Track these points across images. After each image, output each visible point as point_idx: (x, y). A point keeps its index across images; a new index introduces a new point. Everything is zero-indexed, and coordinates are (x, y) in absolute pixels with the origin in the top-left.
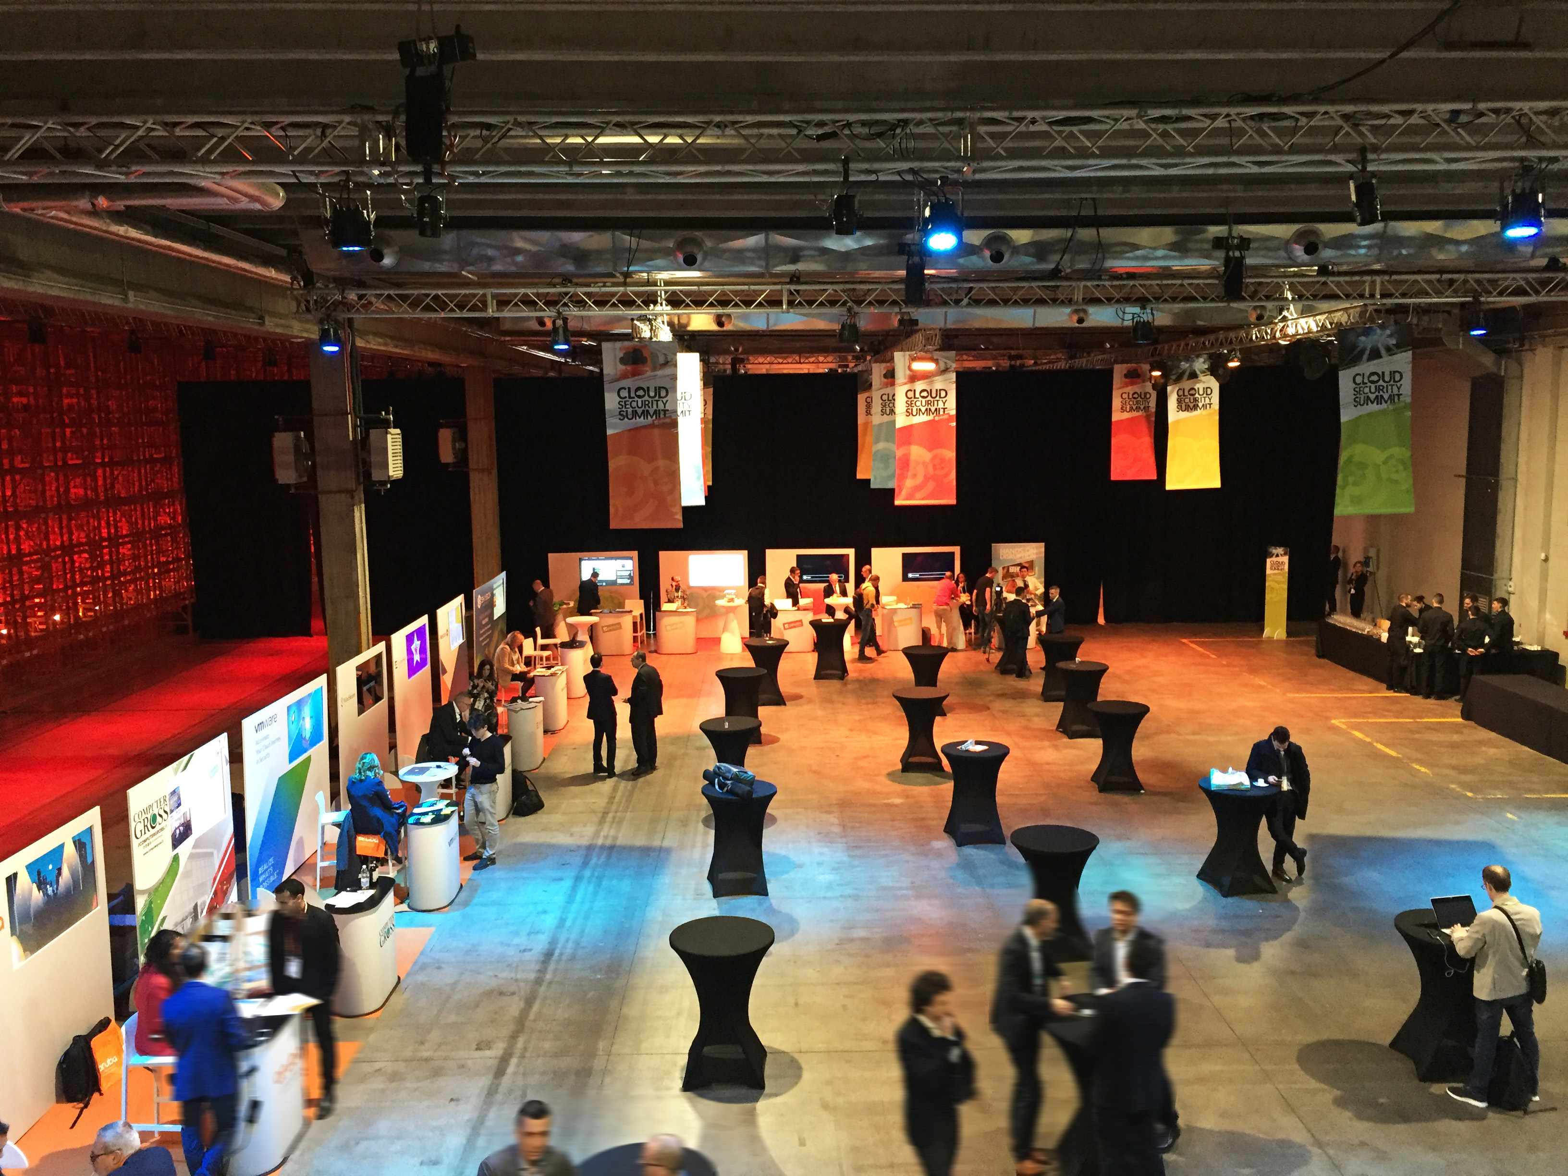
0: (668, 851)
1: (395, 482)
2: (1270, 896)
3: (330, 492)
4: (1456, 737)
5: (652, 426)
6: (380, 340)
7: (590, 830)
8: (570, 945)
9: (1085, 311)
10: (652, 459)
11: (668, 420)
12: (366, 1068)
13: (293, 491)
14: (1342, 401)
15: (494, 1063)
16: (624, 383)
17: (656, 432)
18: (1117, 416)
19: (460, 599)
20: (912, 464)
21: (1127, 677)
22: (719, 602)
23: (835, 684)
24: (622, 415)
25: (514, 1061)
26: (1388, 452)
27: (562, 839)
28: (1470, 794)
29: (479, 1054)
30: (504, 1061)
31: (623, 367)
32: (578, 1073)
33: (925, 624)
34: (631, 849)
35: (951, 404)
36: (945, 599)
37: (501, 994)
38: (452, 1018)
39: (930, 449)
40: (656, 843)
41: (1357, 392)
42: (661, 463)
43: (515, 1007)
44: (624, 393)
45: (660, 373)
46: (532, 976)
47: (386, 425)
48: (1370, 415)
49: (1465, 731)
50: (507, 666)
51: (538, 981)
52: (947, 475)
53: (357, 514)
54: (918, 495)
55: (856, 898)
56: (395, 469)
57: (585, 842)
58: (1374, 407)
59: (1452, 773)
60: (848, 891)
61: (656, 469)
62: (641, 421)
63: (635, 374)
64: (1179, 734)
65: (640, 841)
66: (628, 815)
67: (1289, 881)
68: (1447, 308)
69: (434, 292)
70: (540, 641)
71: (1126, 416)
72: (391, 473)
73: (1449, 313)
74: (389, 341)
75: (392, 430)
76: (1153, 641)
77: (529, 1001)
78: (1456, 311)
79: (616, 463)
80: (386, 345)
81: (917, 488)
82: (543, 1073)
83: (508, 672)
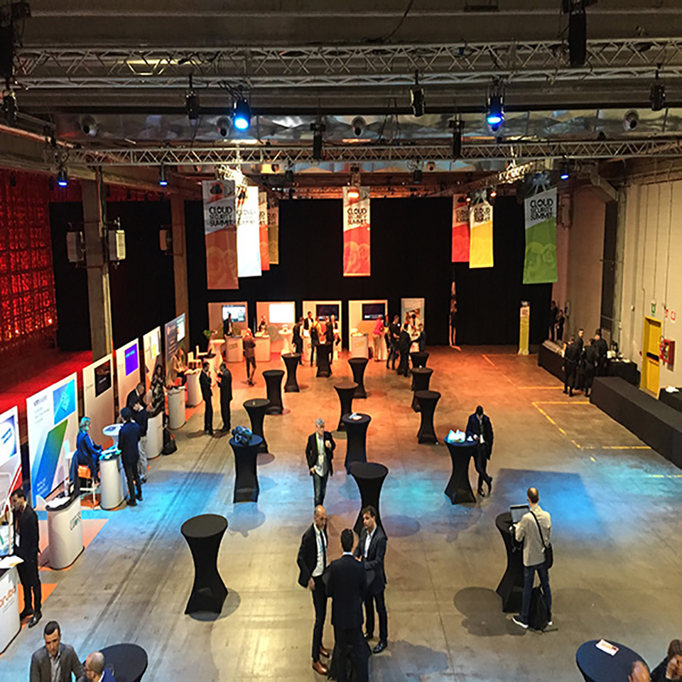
0: (223, 475)
1: (121, 261)
2: (472, 504)
3: (92, 267)
4: (584, 413)
5: (224, 229)
6: (118, 179)
7: (193, 463)
8: (163, 530)
9: (433, 163)
10: (225, 249)
11: (231, 226)
12: (55, 599)
13: (76, 266)
14: (526, 217)
15: (109, 597)
16: (213, 204)
17: (227, 232)
18: (455, 225)
19: (158, 329)
20: (351, 253)
21: (452, 377)
22: (281, 332)
23: (325, 379)
24: (212, 224)
25: (119, 596)
26: (546, 247)
27: (180, 469)
28: (579, 446)
29: (105, 591)
30: (115, 595)
31: (211, 195)
32: (144, 603)
33: (370, 346)
34: (206, 474)
35: (367, 218)
36: (377, 331)
37: (125, 557)
38: (100, 571)
39: (359, 244)
40: (218, 471)
41: (533, 211)
42: (229, 251)
43: (129, 563)
44: (212, 210)
45: (228, 199)
46: (141, 548)
47: (116, 228)
48: (539, 225)
49: (589, 410)
50: (175, 368)
51: (143, 551)
52: (366, 259)
53: (104, 279)
54: (354, 270)
55: (294, 503)
56: (121, 254)
57: (188, 471)
58: (540, 220)
59: (575, 434)
60: (292, 500)
61: (227, 254)
62: (220, 227)
63: (217, 199)
64: (463, 410)
65: (211, 471)
66: (212, 455)
67: (483, 496)
68: (593, 161)
69: (146, 150)
70: (198, 354)
71: (459, 224)
72: (118, 256)
73: (593, 164)
74: (123, 179)
75: (118, 231)
76: (470, 355)
77: (136, 562)
78: (597, 163)
79: (209, 251)
80: (121, 181)
81: (353, 266)
82: (130, 603)
83: (176, 371)
